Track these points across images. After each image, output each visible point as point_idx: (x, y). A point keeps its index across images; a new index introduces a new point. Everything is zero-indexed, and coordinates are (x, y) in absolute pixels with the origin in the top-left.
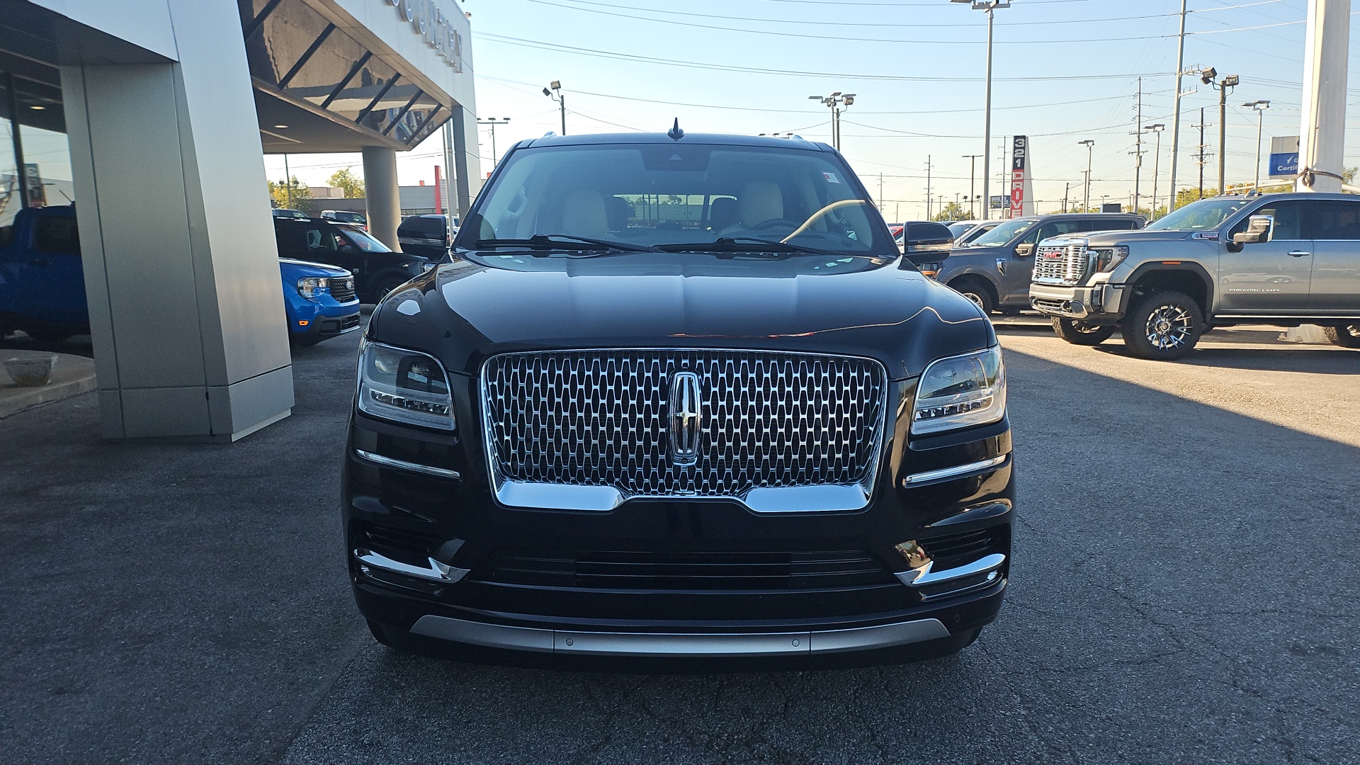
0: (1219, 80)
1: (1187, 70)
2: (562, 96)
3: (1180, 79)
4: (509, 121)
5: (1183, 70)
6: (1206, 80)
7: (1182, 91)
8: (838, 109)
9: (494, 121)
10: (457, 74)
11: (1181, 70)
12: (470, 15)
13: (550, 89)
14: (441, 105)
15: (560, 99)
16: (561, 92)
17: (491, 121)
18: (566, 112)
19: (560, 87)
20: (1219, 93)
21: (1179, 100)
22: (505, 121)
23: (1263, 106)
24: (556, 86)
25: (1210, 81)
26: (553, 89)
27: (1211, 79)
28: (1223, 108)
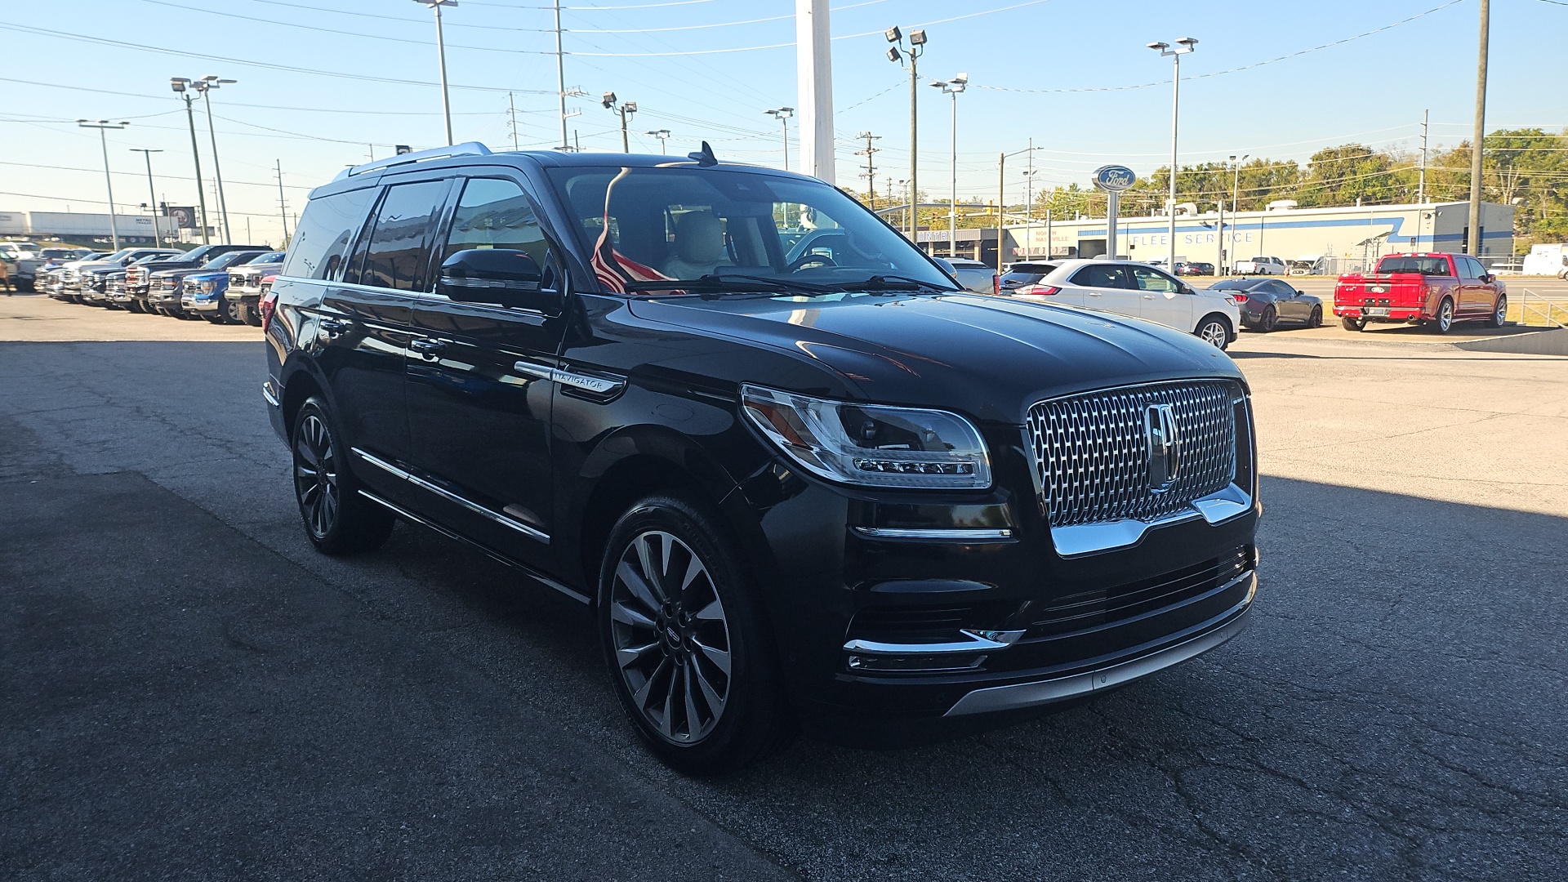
0: (619, 104)
1: (569, 91)
3: (563, 99)
5: (565, 90)
6: (607, 104)
7: (566, 112)
8: (188, 96)
11: (563, 90)
20: (620, 118)
21: (564, 121)
23: (664, 135)
25: (610, 106)
27: (611, 104)
28: (625, 133)
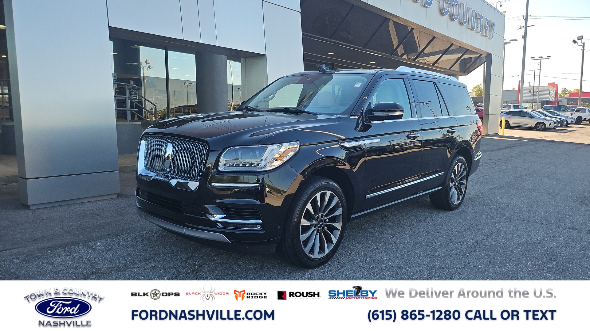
2: (584, 43)
4: (550, 58)
9: (542, 58)
10: (490, 40)
12: (505, 12)
13: (576, 40)
14: (481, 55)
15: (582, 45)
16: (583, 41)
17: (540, 58)
18: (585, 51)
19: (583, 38)
22: (548, 58)
24: (581, 38)
26: (579, 40)
